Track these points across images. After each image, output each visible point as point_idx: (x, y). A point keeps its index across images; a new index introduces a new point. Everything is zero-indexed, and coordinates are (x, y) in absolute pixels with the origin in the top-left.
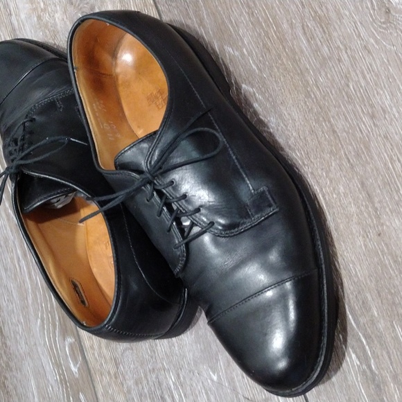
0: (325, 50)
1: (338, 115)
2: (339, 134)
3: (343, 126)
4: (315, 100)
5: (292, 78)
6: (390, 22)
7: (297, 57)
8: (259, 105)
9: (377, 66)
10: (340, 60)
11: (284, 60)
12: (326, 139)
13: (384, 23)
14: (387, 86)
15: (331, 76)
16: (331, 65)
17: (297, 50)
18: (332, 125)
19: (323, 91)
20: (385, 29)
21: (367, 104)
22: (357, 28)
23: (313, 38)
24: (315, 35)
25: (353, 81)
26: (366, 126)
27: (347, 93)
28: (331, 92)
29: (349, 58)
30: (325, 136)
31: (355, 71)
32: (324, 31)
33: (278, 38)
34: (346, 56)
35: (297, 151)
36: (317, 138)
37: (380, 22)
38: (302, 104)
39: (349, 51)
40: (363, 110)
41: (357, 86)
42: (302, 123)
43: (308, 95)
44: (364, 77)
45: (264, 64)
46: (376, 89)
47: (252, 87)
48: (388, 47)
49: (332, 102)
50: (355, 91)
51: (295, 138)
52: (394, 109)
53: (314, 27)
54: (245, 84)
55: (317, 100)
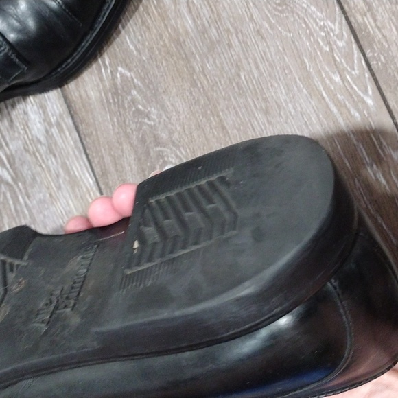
0: (213, 32)
1: (227, 109)
2: (229, 131)
3: (233, 121)
4: (202, 89)
5: (175, 63)
6: (286, 4)
7: (181, 39)
8: (138, 93)
9: (271, 55)
10: (230, 45)
11: (167, 42)
12: (214, 136)
13: (279, 5)
14: (282, 78)
15: (220, 63)
16: (220, 50)
17: (181, 30)
18: (221, 120)
19: (211, 80)
20: (280, 12)
21: (260, 98)
22: (249, 9)
23: (199, 17)
24: (202, 15)
25: (244, 70)
26: (259, 123)
27: (237, 84)
28: (220, 81)
29: (240, 43)
30: (213, 132)
31: (247, 59)
32: (212, 10)
33: (159, 14)
34: (237, 41)
35: (182, 149)
36: (205, 134)
37: (276, 4)
38: (188, 94)
39: (240, 35)
40: (255, 105)
41: (250, 77)
42: (188, 116)
43: (194, 84)
44: (257, 67)
45: (143, 45)
46: (270, 81)
47: (130, 70)
48: (284, 33)
49: (221, 93)
50: (247, 82)
51: (180, 134)
52: (290, 106)
53: (200, 4)
54: (122, 66)
55: (204, 90)
